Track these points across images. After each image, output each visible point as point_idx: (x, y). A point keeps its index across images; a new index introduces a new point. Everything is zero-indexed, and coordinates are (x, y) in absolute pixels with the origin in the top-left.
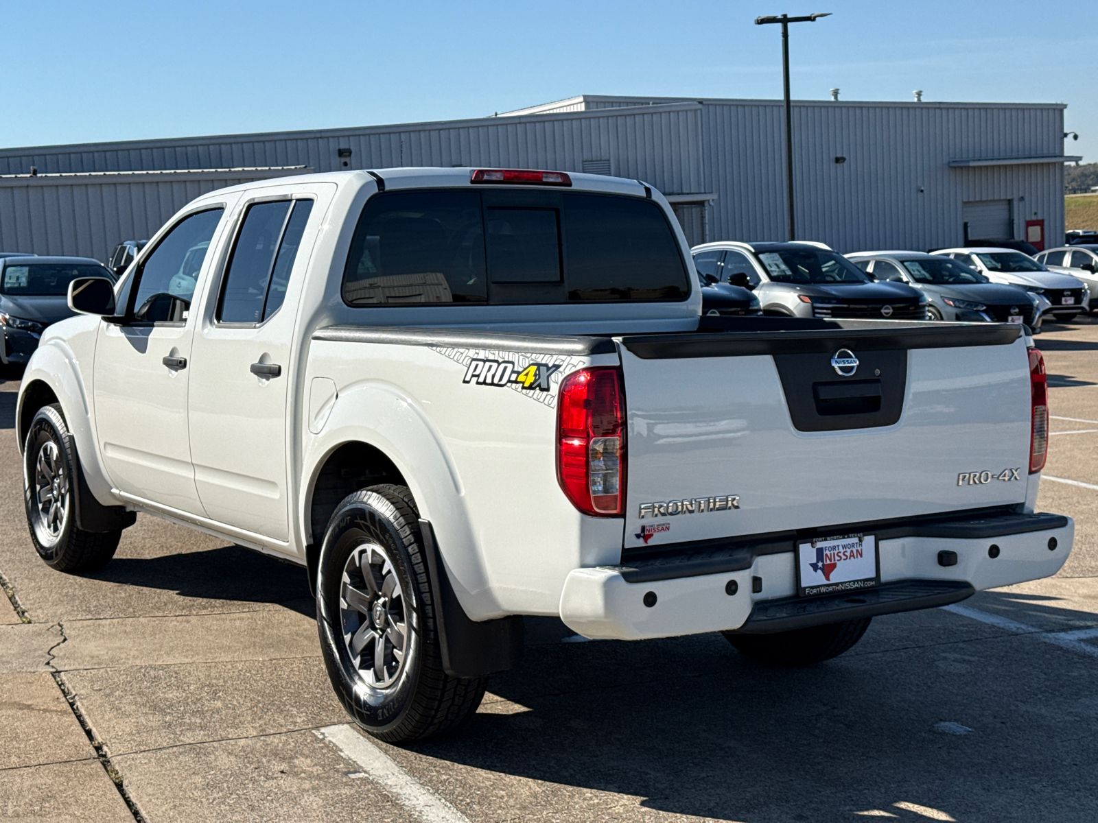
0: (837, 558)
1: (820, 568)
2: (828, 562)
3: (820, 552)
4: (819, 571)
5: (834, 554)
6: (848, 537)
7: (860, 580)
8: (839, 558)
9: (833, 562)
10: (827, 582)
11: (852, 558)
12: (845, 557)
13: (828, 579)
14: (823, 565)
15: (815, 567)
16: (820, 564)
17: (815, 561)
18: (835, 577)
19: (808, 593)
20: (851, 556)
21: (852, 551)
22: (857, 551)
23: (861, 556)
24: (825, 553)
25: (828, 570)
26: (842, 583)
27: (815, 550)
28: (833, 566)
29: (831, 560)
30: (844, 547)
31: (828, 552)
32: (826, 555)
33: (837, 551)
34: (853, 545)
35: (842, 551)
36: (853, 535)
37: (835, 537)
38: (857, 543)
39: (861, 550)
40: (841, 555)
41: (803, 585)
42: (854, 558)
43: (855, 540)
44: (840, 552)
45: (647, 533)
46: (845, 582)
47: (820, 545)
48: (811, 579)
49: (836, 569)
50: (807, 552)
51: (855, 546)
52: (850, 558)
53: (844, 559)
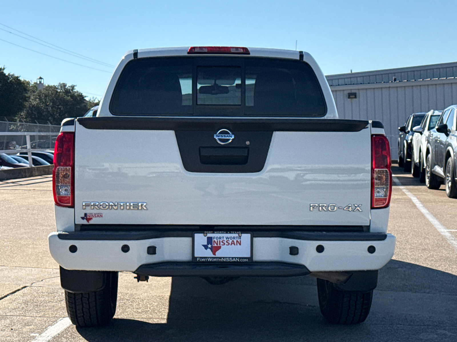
0: (221, 243)
1: (210, 248)
2: (215, 245)
3: (210, 240)
4: (209, 250)
5: (220, 241)
6: (230, 233)
7: (238, 258)
8: (223, 244)
9: (219, 245)
10: (214, 256)
11: (233, 245)
12: (228, 244)
13: (214, 254)
14: (212, 246)
15: (206, 247)
16: (210, 246)
17: (206, 244)
18: (219, 254)
19: (199, 260)
20: (232, 244)
21: (233, 241)
22: (237, 241)
23: (240, 244)
24: (213, 240)
25: (214, 250)
26: (224, 258)
27: (206, 238)
28: (219, 248)
29: (217, 244)
30: (227, 238)
31: (215, 240)
32: (214, 241)
33: (222, 240)
34: (234, 238)
35: (226, 240)
36: (233, 232)
37: (221, 232)
38: (237, 237)
39: (240, 241)
40: (225, 242)
41: (196, 256)
42: (235, 245)
43: (236, 235)
44: (224, 241)
45: (88, 217)
46: (226, 258)
47: (210, 235)
48: (202, 253)
49: (220, 250)
50: (200, 238)
51: (236, 238)
52: (231, 245)
53: (227, 245)
